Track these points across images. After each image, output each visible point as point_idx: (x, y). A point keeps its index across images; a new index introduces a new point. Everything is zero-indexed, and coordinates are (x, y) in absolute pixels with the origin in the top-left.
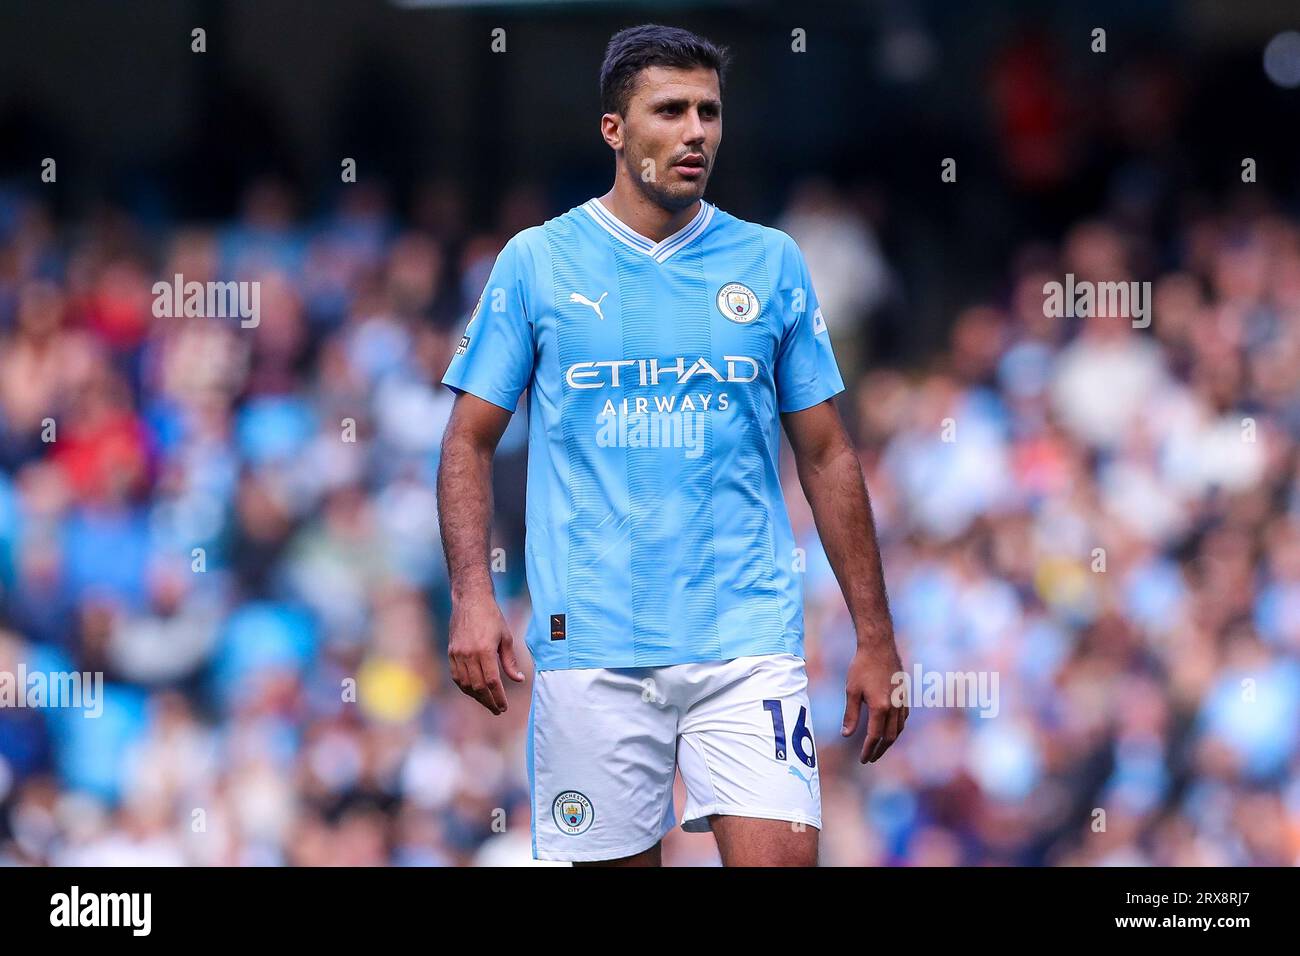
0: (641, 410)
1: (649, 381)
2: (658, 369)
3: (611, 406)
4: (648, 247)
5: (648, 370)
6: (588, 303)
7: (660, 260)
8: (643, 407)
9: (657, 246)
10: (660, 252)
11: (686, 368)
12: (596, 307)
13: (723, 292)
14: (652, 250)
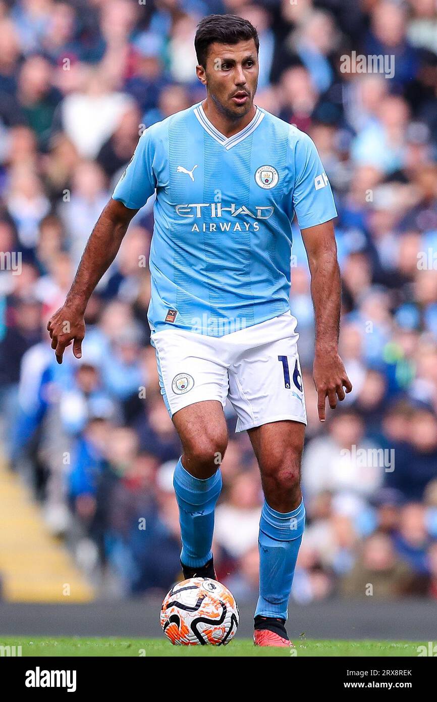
0: (212, 230)
1: (216, 215)
2: (221, 208)
3: (196, 227)
4: (223, 140)
5: (216, 209)
6: (185, 171)
7: (228, 148)
8: (214, 228)
9: (227, 140)
10: (229, 143)
11: (236, 210)
12: (191, 173)
13: (259, 170)
14: (225, 142)
